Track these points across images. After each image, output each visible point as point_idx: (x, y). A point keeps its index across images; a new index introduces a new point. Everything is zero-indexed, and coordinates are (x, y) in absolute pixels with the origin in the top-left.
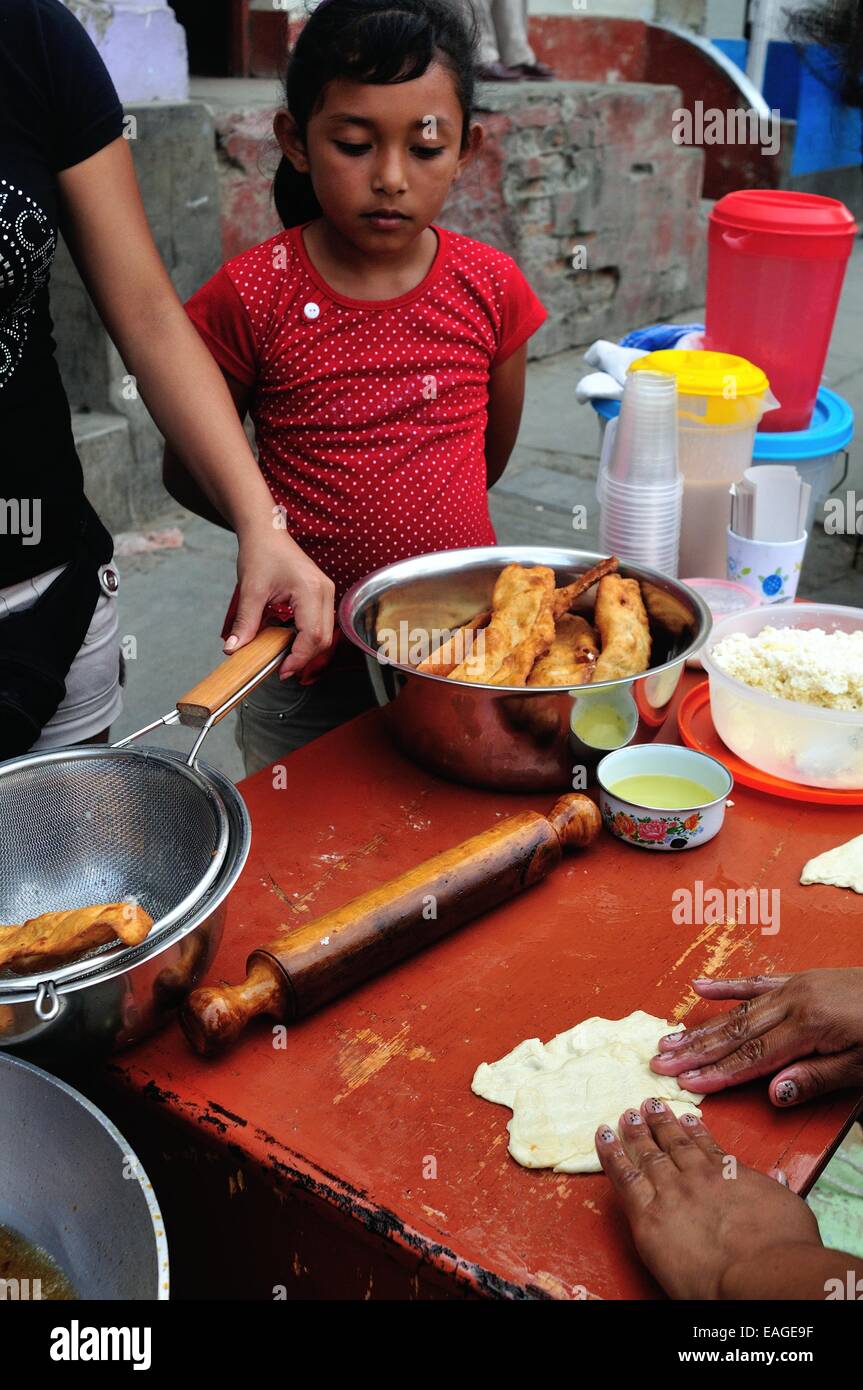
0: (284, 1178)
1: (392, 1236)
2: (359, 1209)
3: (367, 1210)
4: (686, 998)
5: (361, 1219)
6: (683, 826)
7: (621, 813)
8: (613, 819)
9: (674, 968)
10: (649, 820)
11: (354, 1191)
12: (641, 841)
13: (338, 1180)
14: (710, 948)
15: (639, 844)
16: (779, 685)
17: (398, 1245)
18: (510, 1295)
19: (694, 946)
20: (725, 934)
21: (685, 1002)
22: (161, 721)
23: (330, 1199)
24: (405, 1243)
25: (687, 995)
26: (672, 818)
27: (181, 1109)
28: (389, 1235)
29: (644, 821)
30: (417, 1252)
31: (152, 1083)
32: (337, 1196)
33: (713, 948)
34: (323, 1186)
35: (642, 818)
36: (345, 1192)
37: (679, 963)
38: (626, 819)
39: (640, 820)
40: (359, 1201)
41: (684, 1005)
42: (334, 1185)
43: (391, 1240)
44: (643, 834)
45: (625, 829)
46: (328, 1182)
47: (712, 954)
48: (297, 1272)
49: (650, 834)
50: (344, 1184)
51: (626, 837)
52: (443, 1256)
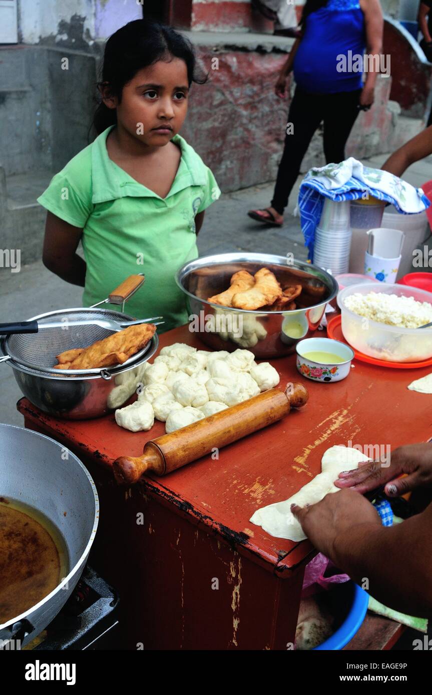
0: (148, 488)
1: (189, 511)
2: (177, 501)
3: (180, 502)
4: (321, 438)
5: (177, 505)
6: (330, 371)
7: (304, 365)
8: (301, 367)
9: (318, 427)
10: (315, 368)
11: (175, 495)
12: (312, 377)
13: (169, 490)
14: (334, 420)
15: (310, 378)
16: (372, 316)
17: (191, 515)
18: (233, 535)
19: (328, 419)
20: (342, 416)
21: (320, 439)
23: (165, 497)
24: (193, 514)
26: (325, 367)
27: (108, 461)
28: (187, 511)
29: (313, 368)
30: (198, 518)
31: (97, 451)
32: (168, 496)
33: (336, 420)
34: (163, 492)
35: (312, 367)
36: (171, 495)
37: (320, 425)
38: (306, 367)
40: (176, 498)
41: (319, 441)
42: (167, 492)
43: (188, 513)
44: (313, 374)
45: (305, 371)
46: (164, 490)
47: (335, 423)
48: (150, 532)
49: (315, 374)
50: (171, 492)
51: (305, 375)
52: (208, 519)
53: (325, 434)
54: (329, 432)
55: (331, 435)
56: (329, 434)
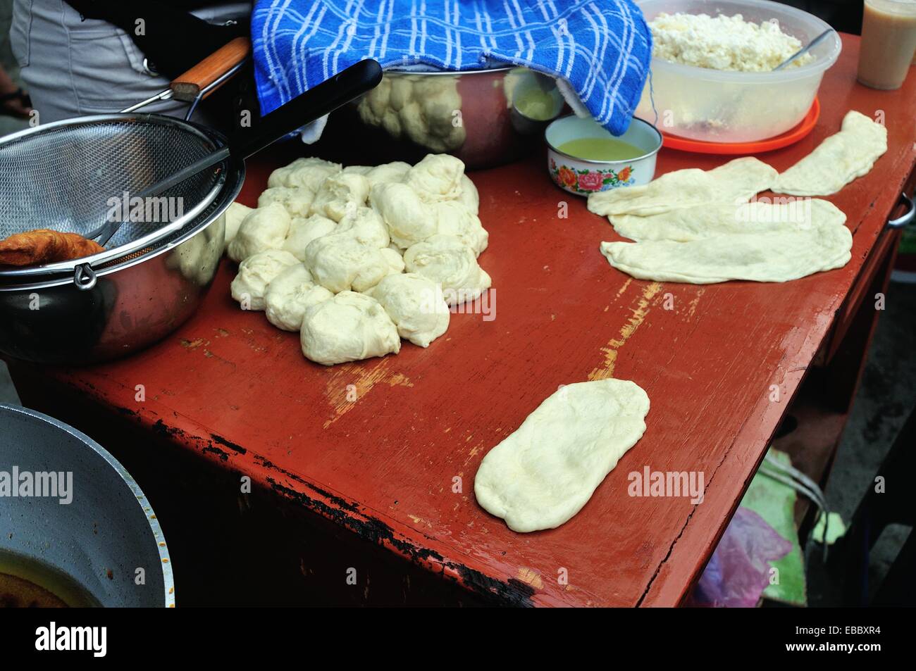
0: (283, 497)
1: (383, 543)
2: (352, 521)
3: (359, 522)
4: (631, 320)
5: (354, 530)
6: (617, 177)
7: (565, 167)
8: (557, 172)
9: (618, 296)
10: (587, 172)
11: (347, 506)
12: (581, 191)
13: (331, 496)
15: (580, 194)
17: (390, 551)
18: (494, 590)
22: (157, 97)
23: (324, 513)
24: (395, 549)
25: (632, 317)
26: (607, 170)
27: (187, 443)
28: (380, 542)
29: (583, 173)
30: (407, 556)
31: (160, 421)
32: (332, 511)
34: (318, 503)
35: (581, 171)
36: (337, 507)
37: (622, 291)
38: (569, 172)
39: (579, 172)
40: (351, 514)
41: (630, 326)
42: (327, 501)
43: (380, 546)
44: (583, 185)
45: (567, 180)
46: (321, 498)
48: (305, 573)
49: (589, 184)
50: (336, 500)
51: (568, 188)
52: (431, 559)
53: (637, 309)
54: (644, 304)
55: (648, 311)
56: (644, 310)
